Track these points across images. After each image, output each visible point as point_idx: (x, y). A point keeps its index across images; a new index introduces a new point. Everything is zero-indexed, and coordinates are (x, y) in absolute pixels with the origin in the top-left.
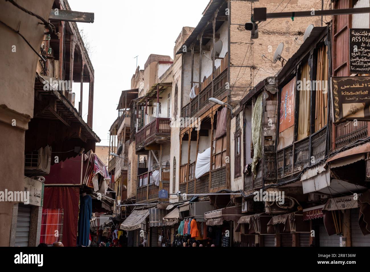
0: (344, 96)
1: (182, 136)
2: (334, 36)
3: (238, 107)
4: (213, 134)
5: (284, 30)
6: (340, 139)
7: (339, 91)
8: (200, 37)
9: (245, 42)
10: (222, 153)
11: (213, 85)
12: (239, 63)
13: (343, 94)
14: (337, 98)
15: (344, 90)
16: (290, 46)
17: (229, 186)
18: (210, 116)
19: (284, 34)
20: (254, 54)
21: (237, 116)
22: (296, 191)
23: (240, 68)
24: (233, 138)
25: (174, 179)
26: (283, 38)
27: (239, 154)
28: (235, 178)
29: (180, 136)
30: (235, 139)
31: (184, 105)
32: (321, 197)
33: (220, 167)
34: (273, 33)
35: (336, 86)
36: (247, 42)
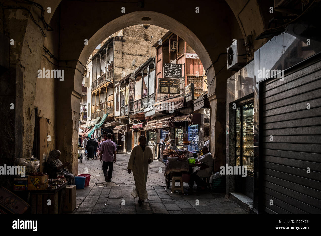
0: (162, 85)
1: (93, 94)
2: (156, 62)
3: (118, 83)
4: (107, 94)
5: (135, 54)
6: (158, 98)
7: (161, 83)
8: (100, 54)
9: (120, 58)
10: (110, 101)
11: (106, 74)
12: (118, 66)
13: (162, 84)
14: (160, 85)
15: (162, 83)
16: (137, 60)
17: (114, 114)
18: (105, 86)
19: (135, 55)
20: (124, 63)
21: (118, 87)
22: (141, 116)
23: (118, 68)
24: (116, 96)
25: (89, 111)
26: (135, 57)
27: (118, 102)
28: (116, 111)
29: (92, 94)
30: (117, 96)
31: (93, 81)
32: (150, 118)
33: (110, 107)
34: (131, 55)
35: (160, 81)
36: (121, 58)
